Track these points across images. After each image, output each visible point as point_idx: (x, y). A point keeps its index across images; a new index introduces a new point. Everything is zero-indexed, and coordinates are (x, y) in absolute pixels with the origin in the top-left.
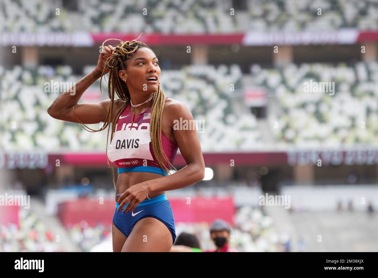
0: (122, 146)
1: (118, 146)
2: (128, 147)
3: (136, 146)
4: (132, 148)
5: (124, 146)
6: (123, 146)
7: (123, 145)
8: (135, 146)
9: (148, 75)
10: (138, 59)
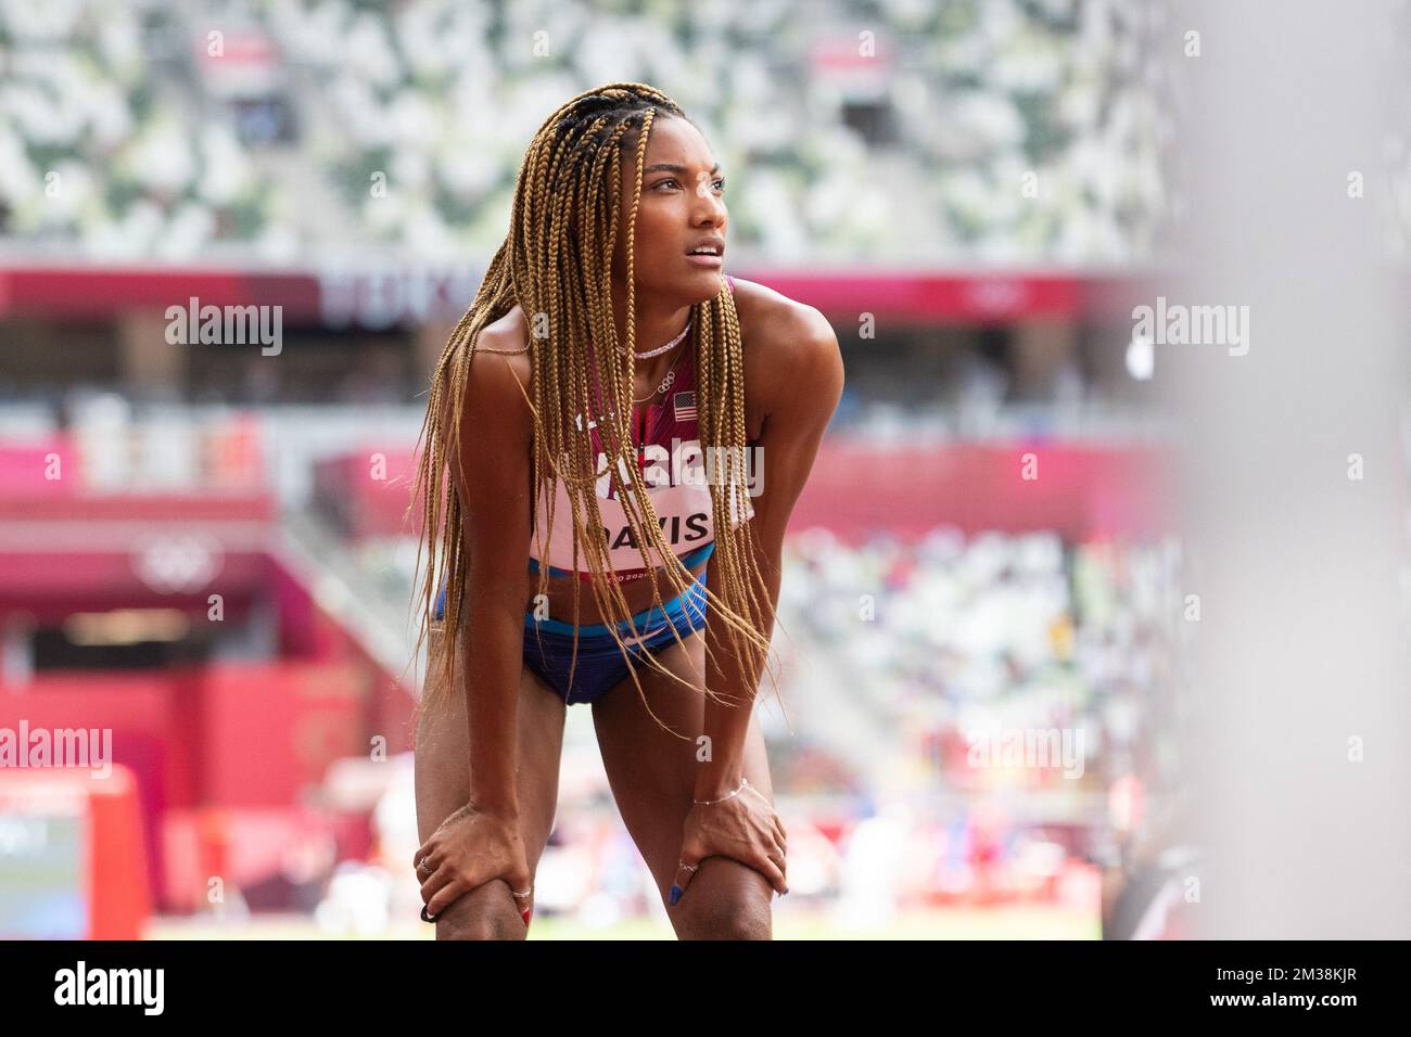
3: (696, 535)
8: (687, 536)
9: (691, 236)
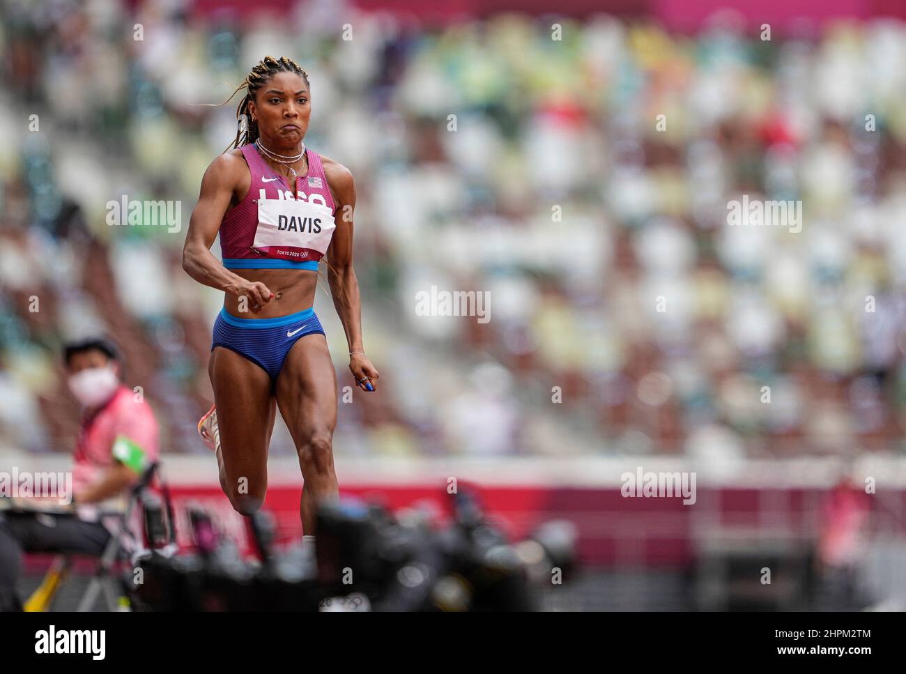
0: (291, 227)
1: (283, 226)
2: (302, 230)
3: (317, 229)
4: (310, 231)
5: (295, 228)
6: (293, 227)
7: (293, 225)
8: (314, 230)
10: (268, 92)
